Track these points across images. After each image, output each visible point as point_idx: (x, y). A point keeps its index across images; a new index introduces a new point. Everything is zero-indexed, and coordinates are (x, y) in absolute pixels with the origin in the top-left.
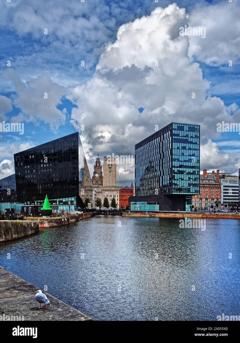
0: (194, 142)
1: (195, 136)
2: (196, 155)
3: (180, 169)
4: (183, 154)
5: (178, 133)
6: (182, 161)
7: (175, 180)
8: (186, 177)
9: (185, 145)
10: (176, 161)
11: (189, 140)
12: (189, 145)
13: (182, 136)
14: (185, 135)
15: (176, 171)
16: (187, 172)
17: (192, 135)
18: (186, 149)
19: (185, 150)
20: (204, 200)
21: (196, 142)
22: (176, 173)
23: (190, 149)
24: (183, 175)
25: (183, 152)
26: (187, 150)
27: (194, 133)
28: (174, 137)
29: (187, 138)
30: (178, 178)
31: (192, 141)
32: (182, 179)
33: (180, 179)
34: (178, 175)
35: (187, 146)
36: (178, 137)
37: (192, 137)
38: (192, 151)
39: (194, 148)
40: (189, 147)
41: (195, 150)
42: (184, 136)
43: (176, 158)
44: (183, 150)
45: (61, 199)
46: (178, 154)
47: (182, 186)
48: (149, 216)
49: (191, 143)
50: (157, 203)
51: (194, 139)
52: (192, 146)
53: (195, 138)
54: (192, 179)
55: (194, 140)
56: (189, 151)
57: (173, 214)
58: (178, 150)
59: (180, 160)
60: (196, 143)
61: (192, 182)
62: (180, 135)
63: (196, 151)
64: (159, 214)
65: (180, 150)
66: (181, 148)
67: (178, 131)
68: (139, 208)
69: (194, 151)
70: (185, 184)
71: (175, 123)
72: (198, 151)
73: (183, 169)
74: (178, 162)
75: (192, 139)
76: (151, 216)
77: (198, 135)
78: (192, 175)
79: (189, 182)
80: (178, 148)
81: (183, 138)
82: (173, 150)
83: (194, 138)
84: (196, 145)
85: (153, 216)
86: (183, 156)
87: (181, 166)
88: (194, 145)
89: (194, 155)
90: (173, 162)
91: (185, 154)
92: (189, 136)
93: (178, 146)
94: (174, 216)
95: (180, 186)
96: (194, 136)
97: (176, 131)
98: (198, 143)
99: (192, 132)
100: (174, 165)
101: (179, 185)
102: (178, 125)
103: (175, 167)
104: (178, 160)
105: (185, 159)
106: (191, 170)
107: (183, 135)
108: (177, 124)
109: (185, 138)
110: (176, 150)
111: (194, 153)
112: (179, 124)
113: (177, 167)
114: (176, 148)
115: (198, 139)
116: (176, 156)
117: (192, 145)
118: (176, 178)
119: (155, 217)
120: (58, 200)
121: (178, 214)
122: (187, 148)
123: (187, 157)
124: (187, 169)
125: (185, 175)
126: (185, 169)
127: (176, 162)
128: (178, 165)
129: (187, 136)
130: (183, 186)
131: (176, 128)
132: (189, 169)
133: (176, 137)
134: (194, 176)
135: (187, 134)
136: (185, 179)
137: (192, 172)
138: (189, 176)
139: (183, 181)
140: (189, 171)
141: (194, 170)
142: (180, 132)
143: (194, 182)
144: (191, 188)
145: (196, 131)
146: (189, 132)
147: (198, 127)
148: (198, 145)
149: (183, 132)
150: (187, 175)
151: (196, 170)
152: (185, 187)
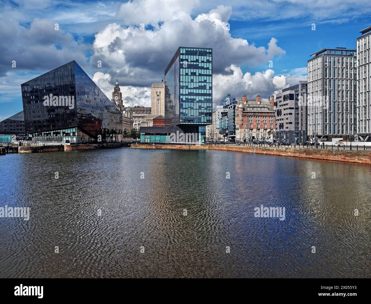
0: (205, 67)
1: (207, 60)
2: (208, 81)
3: (189, 97)
4: (192, 81)
5: (187, 58)
6: (191, 89)
7: (183, 109)
8: (196, 106)
9: (195, 71)
10: (184, 88)
11: (200, 65)
12: (200, 70)
13: (191, 61)
14: (195, 60)
15: (184, 99)
16: (197, 100)
17: (203, 60)
18: (196, 76)
19: (195, 77)
21: (208, 67)
22: (185, 101)
23: (200, 75)
24: (192, 104)
25: (192, 79)
26: (197, 76)
27: (205, 57)
28: (181, 62)
29: (197, 63)
30: (187, 107)
31: (203, 66)
32: (192, 108)
33: (189, 107)
34: (187, 103)
35: (198, 71)
36: (187, 63)
37: (202, 62)
38: (203, 77)
39: (205, 73)
40: (200, 72)
41: (207, 75)
42: (194, 61)
43: (184, 85)
44: (192, 77)
45: (64, 131)
46: (187, 81)
47: (191, 116)
48: (155, 148)
49: (203, 68)
50: (168, 134)
51: (205, 64)
52: (203, 72)
54: (204, 107)
56: (200, 77)
57: (179, 146)
58: (187, 76)
59: (189, 87)
62: (189, 60)
63: (208, 77)
64: (166, 146)
65: (189, 77)
66: (190, 74)
67: (187, 56)
68: (149, 139)
69: (205, 77)
70: (195, 113)
71: (183, 48)
72: (210, 77)
73: (192, 97)
74: (187, 90)
75: (203, 64)
76: (157, 147)
77: (210, 60)
78: (203, 104)
79: (200, 111)
80: (187, 74)
81: (192, 63)
82: (181, 77)
83: (205, 62)
84: (208, 70)
85: (159, 147)
86: (192, 83)
87: (190, 94)
88: (205, 70)
89: (205, 81)
90: (181, 90)
91: (195, 81)
92: (200, 61)
93: (187, 72)
94: (181, 148)
95: (189, 115)
96: (205, 61)
97: (184, 56)
98: (210, 68)
99: (203, 57)
100: (181, 93)
101: (188, 114)
102: (187, 49)
103: (183, 95)
104: (187, 87)
105: (195, 86)
106: (202, 98)
107: (192, 60)
108: (185, 48)
109: (195, 63)
110: (184, 77)
111: (205, 79)
113: (186, 95)
114: (184, 74)
115: (211, 64)
116: (184, 83)
117: (203, 70)
118: (184, 107)
119: (161, 149)
120: (61, 131)
121: (184, 145)
122: (197, 74)
123: (197, 84)
125: (195, 104)
126: (195, 97)
127: (184, 90)
128: (187, 93)
129: (197, 61)
130: (193, 116)
131: (184, 52)
132: (200, 97)
134: (205, 104)
135: (197, 58)
136: (195, 108)
137: (203, 99)
138: (200, 104)
139: (192, 110)
140: (200, 99)
141: (205, 97)
142: (189, 56)
143: (205, 111)
144: (202, 118)
145: (208, 55)
146: (200, 57)
147: (210, 51)
148: (210, 70)
149: (192, 56)
150: (197, 104)
151: (208, 97)
152: (195, 117)
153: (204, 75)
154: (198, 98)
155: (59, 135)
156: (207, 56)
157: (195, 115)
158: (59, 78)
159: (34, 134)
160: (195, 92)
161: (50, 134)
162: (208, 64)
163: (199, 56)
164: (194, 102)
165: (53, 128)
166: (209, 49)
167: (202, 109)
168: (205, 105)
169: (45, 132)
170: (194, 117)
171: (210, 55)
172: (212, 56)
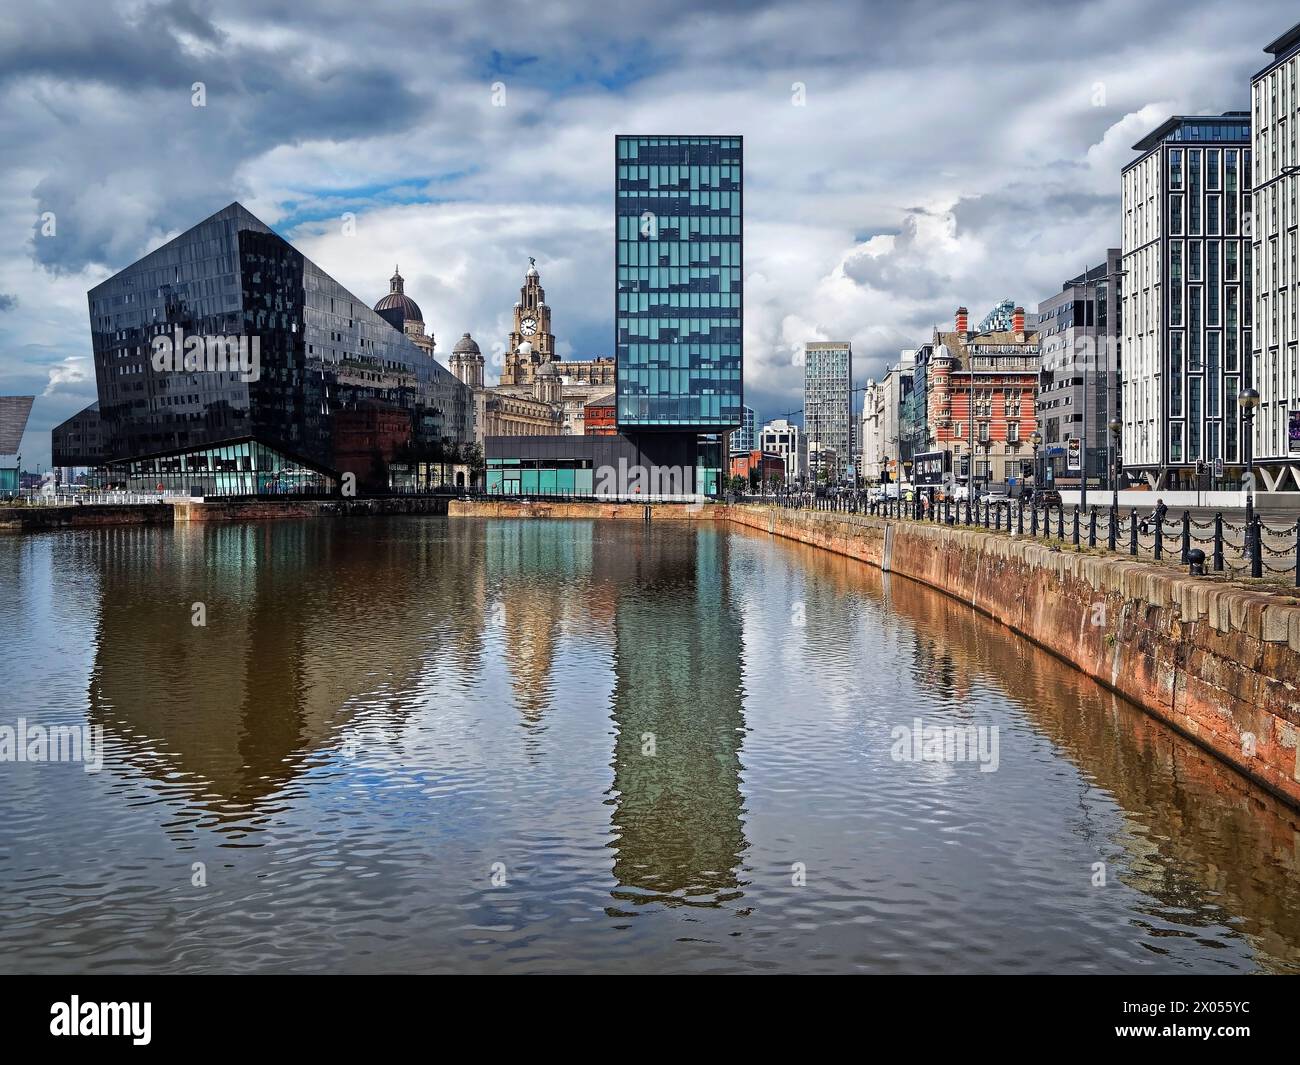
0: (715, 206)
1: (722, 180)
2: (725, 261)
4: (665, 262)
5: (644, 176)
6: (660, 291)
7: (631, 367)
8: (679, 355)
9: (674, 225)
10: (635, 289)
11: (694, 202)
12: (695, 220)
13: (661, 188)
14: (675, 182)
15: (634, 332)
16: (685, 333)
17: (705, 181)
18: (680, 241)
19: (675, 246)
20: (999, 447)
21: (725, 205)
22: (637, 340)
23: (697, 238)
24: (665, 348)
25: (664, 253)
26: (685, 241)
27: (715, 170)
28: (624, 194)
29: (685, 194)
30: (644, 360)
31: (705, 202)
32: (663, 365)
33: (650, 362)
34: (644, 347)
35: (685, 225)
36: (644, 194)
37: (703, 188)
38: (705, 246)
39: (716, 232)
40: (695, 229)
41: (720, 239)
42: (669, 188)
43: (634, 277)
44: (664, 246)
45: (217, 453)
46: (644, 262)
47: (661, 393)
48: (530, 515)
49: (703, 211)
50: (585, 463)
51: (715, 195)
52: (706, 225)
53: (719, 190)
54: (709, 361)
55: (716, 201)
56: (695, 246)
57: (613, 508)
58: (644, 246)
59: (654, 284)
60: (724, 213)
61: (706, 372)
62: (654, 185)
63: (725, 246)
64: (565, 506)
65: (654, 246)
66: (654, 236)
67: (644, 169)
68: (516, 484)
69: (715, 246)
70: (675, 385)
71: (629, 138)
72: (735, 246)
73: (665, 324)
74: (644, 297)
75: (705, 195)
76: (534, 513)
77: (735, 179)
78: (705, 348)
79: (695, 375)
80: (644, 238)
81: (664, 194)
82: (623, 246)
83: (716, 190)
84: (725, 221)
85: (542, 513)
86: (664, 271)
87: (656, 312)
88: (715, 220)
89: (715, 262)
90: (623, 297)
91: (674, 262)
92: (695, 185)
93: (644, 229)
94: (617, 516)
95: (654, 390)
96: (716, 184)
97: (634, 169)
98: (735, 211)
99: (705, 169)
100: (623, 307)
101: (648, 387)
102: (644, 144)
104: (645, 287)
105: (675, 282)
106: (704, 326)
107: (665, 182)
108: (638, 138)
109: (675, 195)
110: (634, 246)
111: (715, 253)
112: (649, 138)
113: (639, 315)
114: (635, 236)
115: (736, 195)
116: (634, 272)
117: (705, 220)
118: (634, 360)
119: (551, 519)
121: (630, 506)
122: (685, 235)
123: (685, 272)
124: (685, 322)
125: (675, 348)
126: (675, 324)
127: (634, 297)
128: (645, 308)
129: (684, 184)
130: (668, 393)
131: (634, 155)
132: (695, 322)
133: (634, 194)
134: (716, 348)
135: (685, 176)
136: (674, 363)
137: (706, 331)
138: (695, 349)
139: (665, 373)
140: (695, 329)
141: (716, 323)
142: (654, 169)
143: (716, 375)
144: (705, 401)
145: (726, 161)
146: (695, 169)
147: (736, 145)
148: (733, 219)
149: (664, 169)
150: (685, 348)
151: (726, 323)
152: (677, 397)
153: (710, 239)
154: (685, 327)
155: (203, 469)
156: (721, 165)
157: (675, 390)
158: (194, 266)
159: (132, 465)
160: (674, 304)
161: (177, 463)
162: (725, 195)
163: (689, 165)
164: (670, 342)
165: (181, 445)
166: (730, 139)
167: (704, 366)
168: (715, 352)
169: (163, 459)
170: (673, 397)
171: (736, 161)
172: (741, 165)
